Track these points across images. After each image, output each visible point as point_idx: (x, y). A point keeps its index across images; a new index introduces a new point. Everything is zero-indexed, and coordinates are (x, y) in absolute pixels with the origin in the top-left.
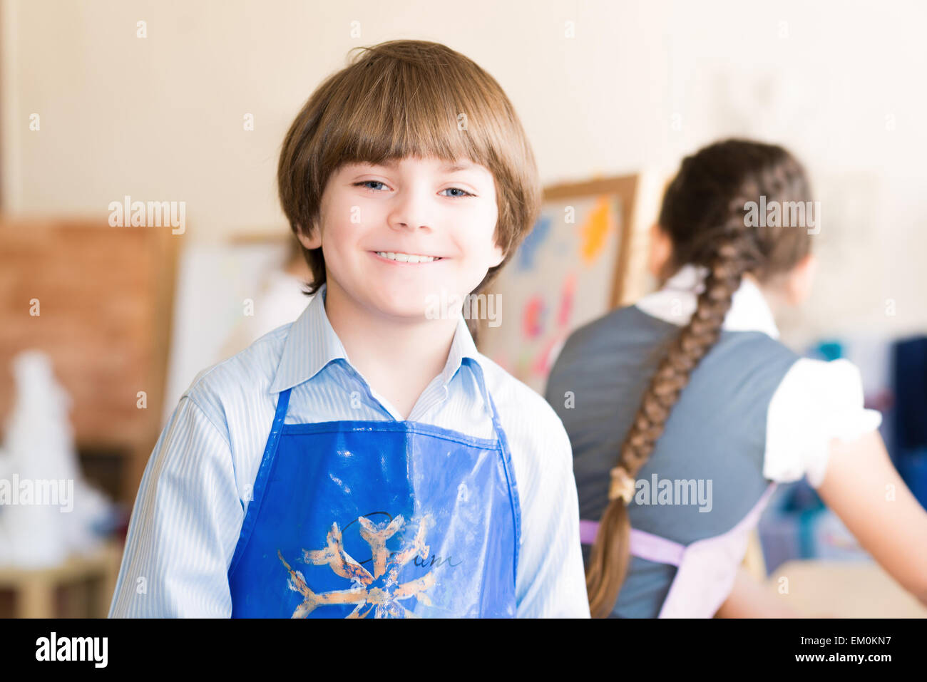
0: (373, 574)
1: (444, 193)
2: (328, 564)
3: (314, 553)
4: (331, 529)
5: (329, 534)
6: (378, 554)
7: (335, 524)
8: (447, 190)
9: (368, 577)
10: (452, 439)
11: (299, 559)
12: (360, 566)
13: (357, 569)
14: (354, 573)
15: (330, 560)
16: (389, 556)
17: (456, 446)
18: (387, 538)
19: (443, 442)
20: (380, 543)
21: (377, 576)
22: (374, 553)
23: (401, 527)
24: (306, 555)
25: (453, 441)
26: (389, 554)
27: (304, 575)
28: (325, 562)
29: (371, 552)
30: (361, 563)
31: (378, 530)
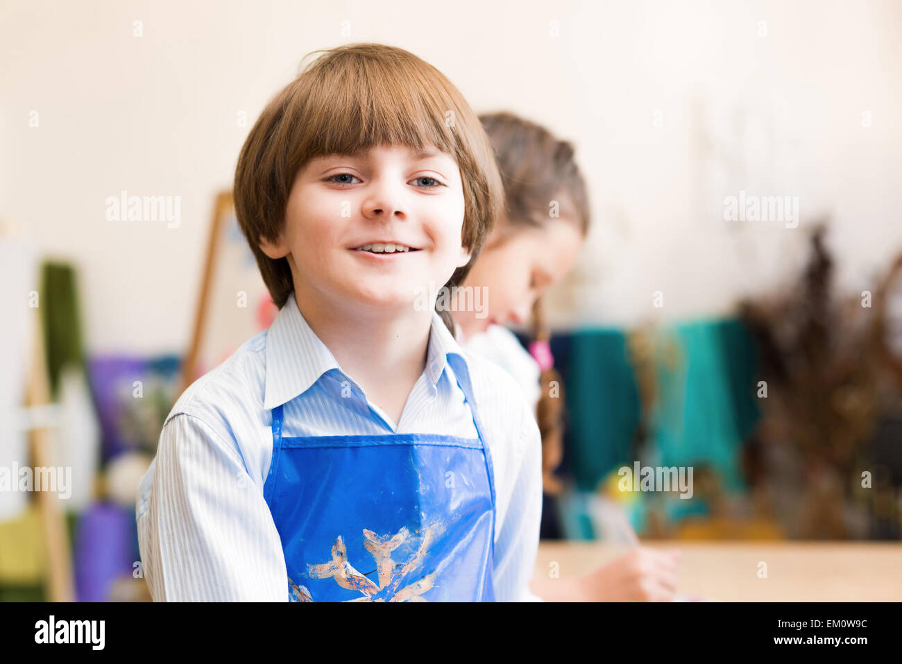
0: (378, 583)
1: (415, 183)
2: (332, 577)
3: (318, 567)
4: (335, 542)
5: (333, 547)
6: (383, 566)
7: (339, 538)
8: (419, 179)
9: (372, 587)
10: (449, 444)
11: (303, 573)
12: (364, 577)
13: (361, 580)
14: (359, 584)
15: (334, 573)
16: (394, 568)
17: (453, 451)
18: (392, 550)
19: (442, 449)
20: (385, 555)
21: (382, 587)
22: (378, 564)
23: (406, 539)
24: (311, 570)
25: (451, 446)
26: (394, 565)
27: (309, 589)
28: (330, 575)
29: (375, 564)
30: (365, 575)
31: (382, 542)
